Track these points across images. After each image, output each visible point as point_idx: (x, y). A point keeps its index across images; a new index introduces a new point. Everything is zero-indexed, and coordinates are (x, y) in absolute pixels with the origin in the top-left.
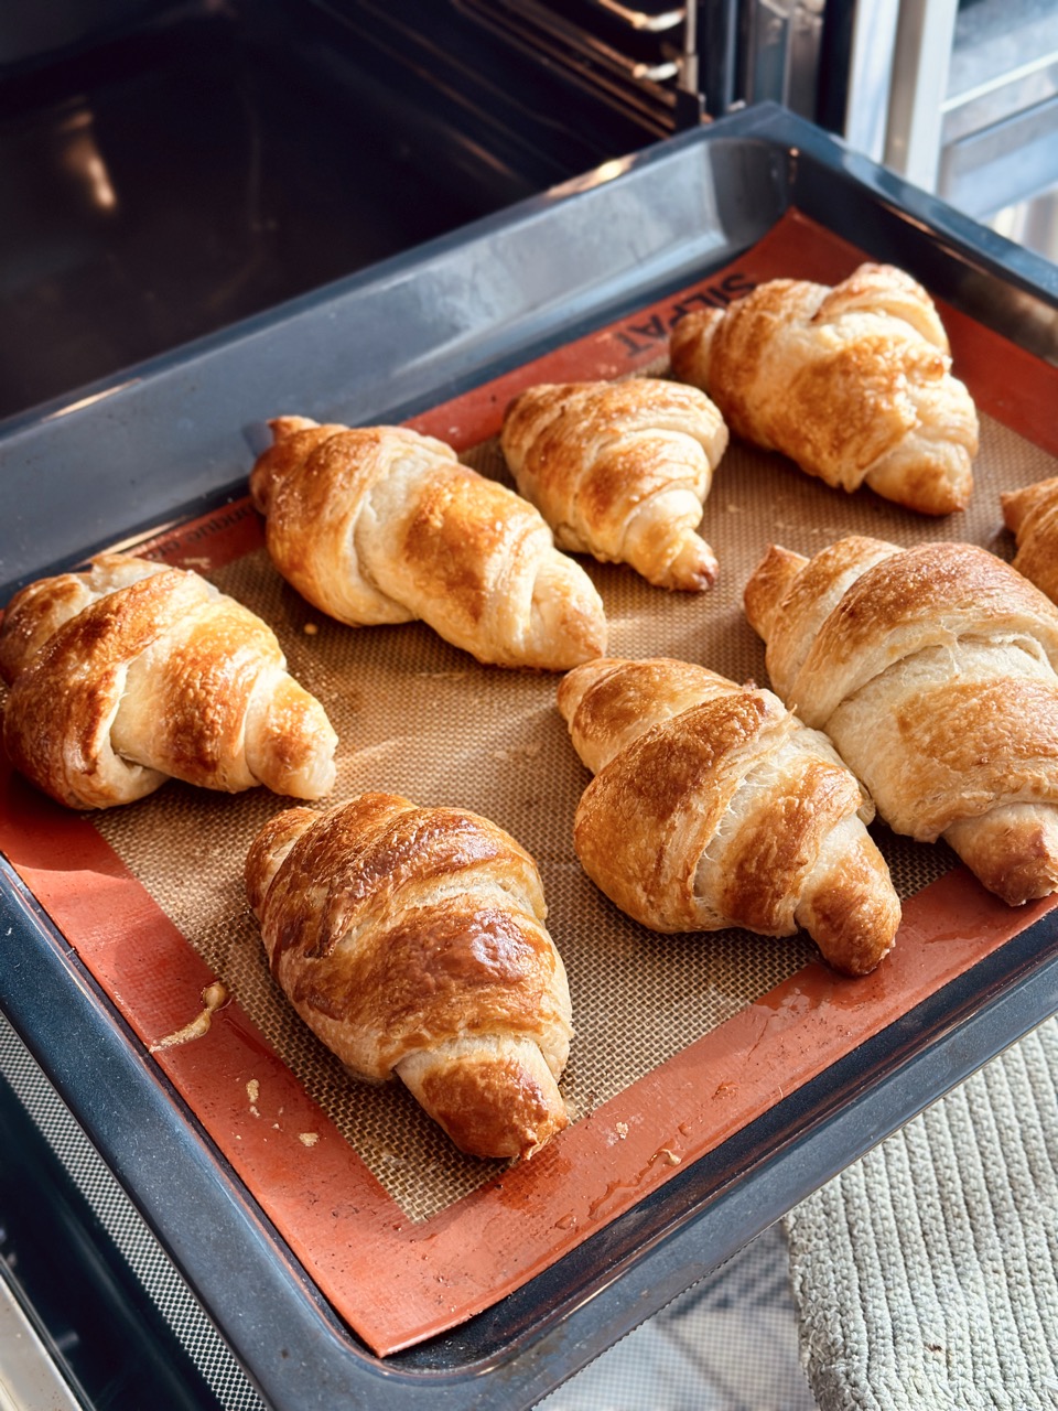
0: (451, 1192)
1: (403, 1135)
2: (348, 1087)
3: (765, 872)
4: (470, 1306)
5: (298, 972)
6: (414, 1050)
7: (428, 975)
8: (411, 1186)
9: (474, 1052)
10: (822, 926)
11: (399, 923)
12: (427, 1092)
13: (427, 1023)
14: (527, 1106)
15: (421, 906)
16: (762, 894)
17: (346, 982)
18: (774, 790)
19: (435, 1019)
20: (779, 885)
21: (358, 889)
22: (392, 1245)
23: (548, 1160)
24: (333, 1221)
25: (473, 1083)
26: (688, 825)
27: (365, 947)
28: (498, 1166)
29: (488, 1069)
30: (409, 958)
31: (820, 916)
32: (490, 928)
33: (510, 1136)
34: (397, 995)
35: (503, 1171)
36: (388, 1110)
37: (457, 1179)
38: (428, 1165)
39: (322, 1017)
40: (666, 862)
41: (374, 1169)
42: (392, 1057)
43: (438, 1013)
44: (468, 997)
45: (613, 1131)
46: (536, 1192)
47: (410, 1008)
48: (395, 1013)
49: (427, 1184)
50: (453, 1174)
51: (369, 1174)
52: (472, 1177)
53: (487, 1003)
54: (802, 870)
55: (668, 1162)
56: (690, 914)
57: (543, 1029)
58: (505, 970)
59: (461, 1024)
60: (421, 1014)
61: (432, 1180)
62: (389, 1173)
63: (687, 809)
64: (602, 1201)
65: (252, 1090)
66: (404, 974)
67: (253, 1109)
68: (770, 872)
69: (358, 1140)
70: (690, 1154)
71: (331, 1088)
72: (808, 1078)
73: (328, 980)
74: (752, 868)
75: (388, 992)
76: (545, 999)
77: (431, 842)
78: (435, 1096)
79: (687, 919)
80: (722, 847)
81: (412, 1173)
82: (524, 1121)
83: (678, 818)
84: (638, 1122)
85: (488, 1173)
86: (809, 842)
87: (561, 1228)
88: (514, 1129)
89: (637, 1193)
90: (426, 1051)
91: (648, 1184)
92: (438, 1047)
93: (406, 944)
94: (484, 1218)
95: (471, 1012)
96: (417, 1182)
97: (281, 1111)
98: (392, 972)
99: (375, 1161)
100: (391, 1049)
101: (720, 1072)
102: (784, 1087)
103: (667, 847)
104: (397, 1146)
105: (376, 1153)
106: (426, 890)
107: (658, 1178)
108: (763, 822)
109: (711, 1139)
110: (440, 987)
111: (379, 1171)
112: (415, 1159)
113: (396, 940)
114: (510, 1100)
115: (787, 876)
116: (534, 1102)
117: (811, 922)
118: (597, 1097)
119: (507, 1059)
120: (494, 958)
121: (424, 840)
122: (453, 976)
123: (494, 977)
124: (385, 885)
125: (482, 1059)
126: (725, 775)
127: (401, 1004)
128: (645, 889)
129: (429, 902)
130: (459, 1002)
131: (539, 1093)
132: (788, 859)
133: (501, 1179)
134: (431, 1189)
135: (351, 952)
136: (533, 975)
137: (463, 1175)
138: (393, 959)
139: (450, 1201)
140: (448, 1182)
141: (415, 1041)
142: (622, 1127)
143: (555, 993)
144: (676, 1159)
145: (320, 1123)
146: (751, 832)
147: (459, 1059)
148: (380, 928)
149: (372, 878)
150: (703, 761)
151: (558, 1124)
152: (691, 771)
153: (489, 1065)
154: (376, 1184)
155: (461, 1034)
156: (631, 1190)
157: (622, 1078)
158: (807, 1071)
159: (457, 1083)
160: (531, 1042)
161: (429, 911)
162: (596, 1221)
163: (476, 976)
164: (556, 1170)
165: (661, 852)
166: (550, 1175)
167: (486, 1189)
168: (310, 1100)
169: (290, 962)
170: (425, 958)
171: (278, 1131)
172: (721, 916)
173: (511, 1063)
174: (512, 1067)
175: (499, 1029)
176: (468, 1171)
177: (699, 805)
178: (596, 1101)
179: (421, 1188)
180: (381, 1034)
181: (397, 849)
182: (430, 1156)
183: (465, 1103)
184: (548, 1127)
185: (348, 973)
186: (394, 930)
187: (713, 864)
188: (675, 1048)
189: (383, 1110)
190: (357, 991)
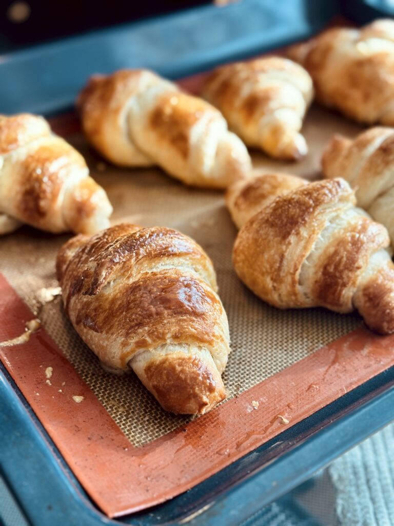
0: (157, 432)
1: (132, 401)
2: (103, 375)
3: (339, 272)
4: (166, 494)
5: (79, 306)
6: (142, 350)
7: (152, 306)
8: (135, 427)
9: (174, 353)
10: (368, 304)
11: (137, 280)
12: (147, 373)
13: (150, 334)
14: (203, 383)
15: (150, 272)
16: (336, 284)
17: (105, 311)
18: (345, 229)
19: (154, 331)
20: (345, 280)
21: (115, 257)
22: (121, 458)
23: (213, 418)
24: (88, 442)
25: (174, 368)
26: (297, 243)
27: (117, 291)
28: (185, 420)
29: (182, 362)
30: (142, 297)
31: (367, 299)
32: (188, 286)
33: (193, 399)
34: (134, 317)
35: (187, 422)
36: (125, 388)
37: (161, 425)
38: (145, 417)
39: (91, 332)
40: (285, 263)
41: (114, 417)
42: (128, 353)
43: (156, 328)
44: (173, 320)
45: (250, 405)
46: (206, 434)
47: (140, 325)
48: (132, 327)
49: (144, 427)
50: (159, 423)
51: (111, 419)
52: (170, 425)
53: (184, 324)
54: (358, 272)
55: (282, 423)
56: (295, 294)
57: (214, 344)
58: (195, 308)
59: (169, 335)
60: (146, 328)
61: (147, 425)
62: (122, 420)
63: (298, 234)
64: (244, 442)
65: (49, 372)
66: (137, 306)
67: (48, 381)
68: (341, 272)
69: (106, 402)
70: (294, 419)
71: (93, 375)
72: (360, 384)
73: (96, 310)
74: (331, 269)
75: (129, 315)
76: (216, 326)
77: (158, 239)
78: (152, 376)
79: (293, 298)
80: (315, 258)
81: (136, 421)
82: (201, 391)
83: (292, 239)
84: (264, 401)
85: (179, 423)
86: (363, 257)
87: (220, 454)
88: (195, 396)
89: (264, 438)
90: (148, 351)
91: (270, 433)
92: (155, 349)
93: (140, 290)
94: (176, 447)
95: (175, 329)
96: (138, 425)
97: (64, 384)
98: (132, 305)
99: (115, 413)
100: (128, 349)
101: (311, 378)
102: (347, 387)
103: (286, 254)
104: (128, 406)
105: (116, 409)
106: (153, 264)
107: (276, 430)
108: (338, 245)
109: (306, 412)
110: (157, 314)
111: (117, 418)
112: (138, 413)
113: (135, 288)
114: (194, 378)
115: (350, 274)
116: (208, 381)
117: (362, 303)
118: (241, 387)
119: (194, 357)
120: (189, 301)
121: (154, 237)
122: (166, 308)
123: (189, 310)
124: (131, 258)
125: (180, 356)
126: (319, 217)
127: (135, 322)
128: (272, 279)
129: (155, 270)
130: (169, 322)
131: (211, 376)
132: (351, 265)
133: (186, 426)
134: (146, 430)
135: (109, 294)
136: (210, 313)
137: (164, 424)
138: (132, 298)
139: (156, 437)
140: (156, 427)
141: (142, 344)
142: (256, 404)
143: (222, 325)
144: (286, 421)
145: (85, 391)
146: (332, 250)
147: (166, 355)
148: (126, 282)
149: (124, 253)
150: (308, 208)
151: (221, 396)
152: (301, 213)
153: (183, 359)
154: (115, 424)
155: (168, 341)
156: (261, 436)
157: (255, 378)
158: (359, 380)
159: (165, 369)
160: (207, 351)
161: (154, 274)
162: (240, 452)
163: (179, 310)
164: (218, 424)
165: (282, 257)
166: (215, 426)
167: (177, 432)
168: (81, 380)
169: (75, 302)
170: (151, 297)
171: (60, 393)
172: (311, 297)
173: (195, 359)
174: (196, 362)
175: (190, 340)
176: (168, 422)
177: (304, 232)
178: (241, 389)
179: (140, 428)
180: (123, 339)
181: (138, 240)
182: (146, 413)
183: (168, 380)
184: (215, 397)
185: (107, 306)
186: (134, 283)
187: (309, 267)
188: (285, 365)
189: (122, 387)
190: (111, 315)
